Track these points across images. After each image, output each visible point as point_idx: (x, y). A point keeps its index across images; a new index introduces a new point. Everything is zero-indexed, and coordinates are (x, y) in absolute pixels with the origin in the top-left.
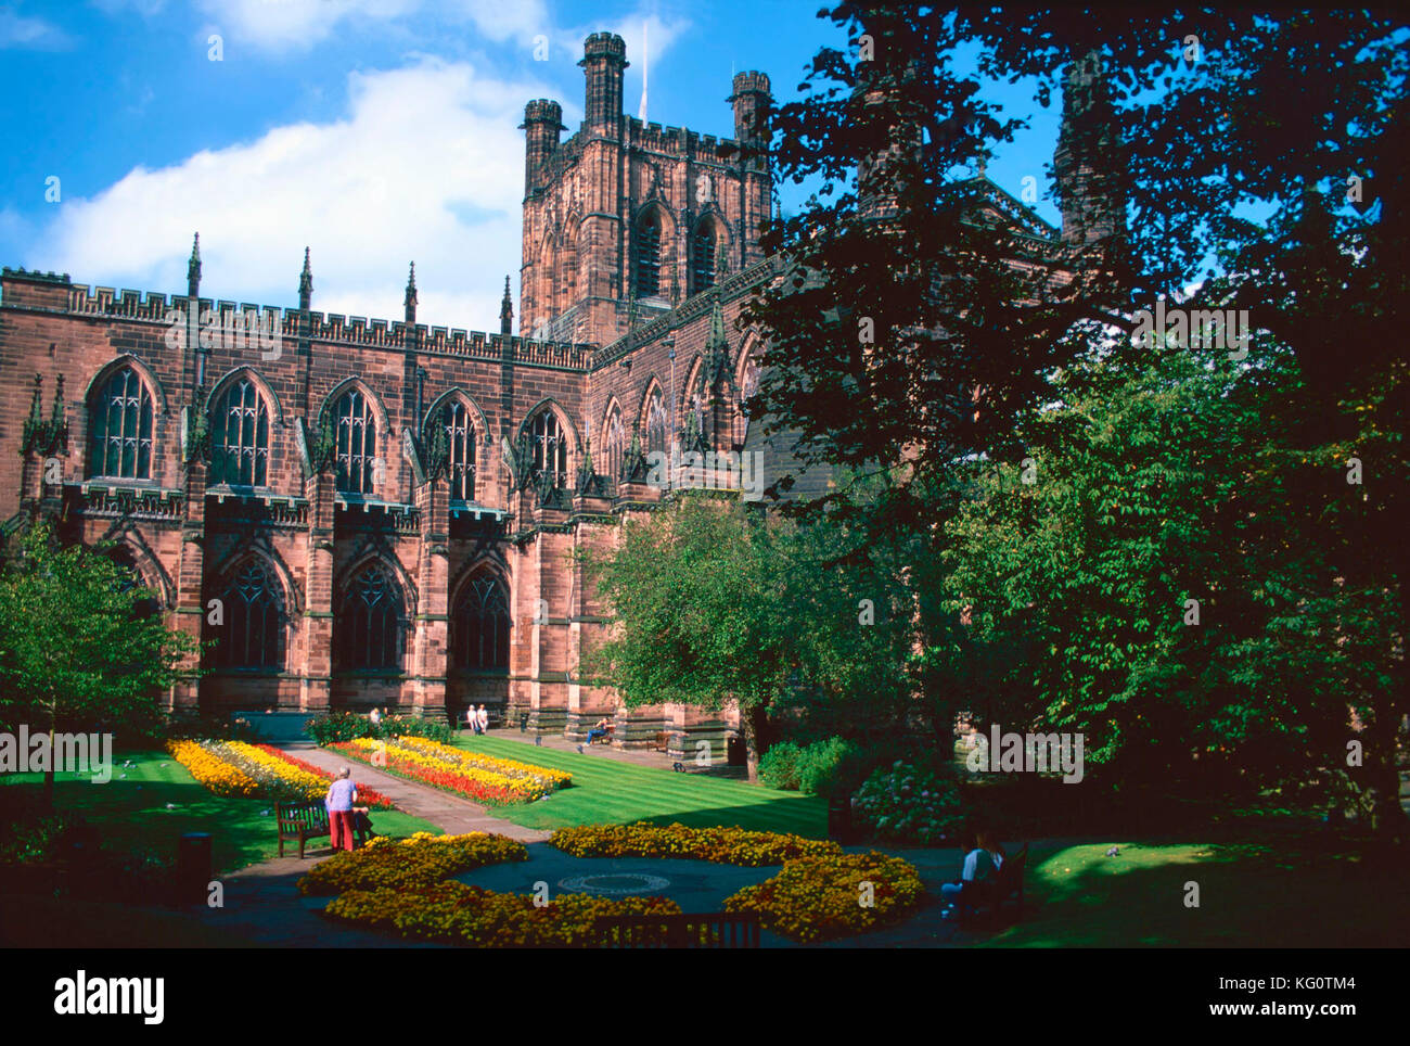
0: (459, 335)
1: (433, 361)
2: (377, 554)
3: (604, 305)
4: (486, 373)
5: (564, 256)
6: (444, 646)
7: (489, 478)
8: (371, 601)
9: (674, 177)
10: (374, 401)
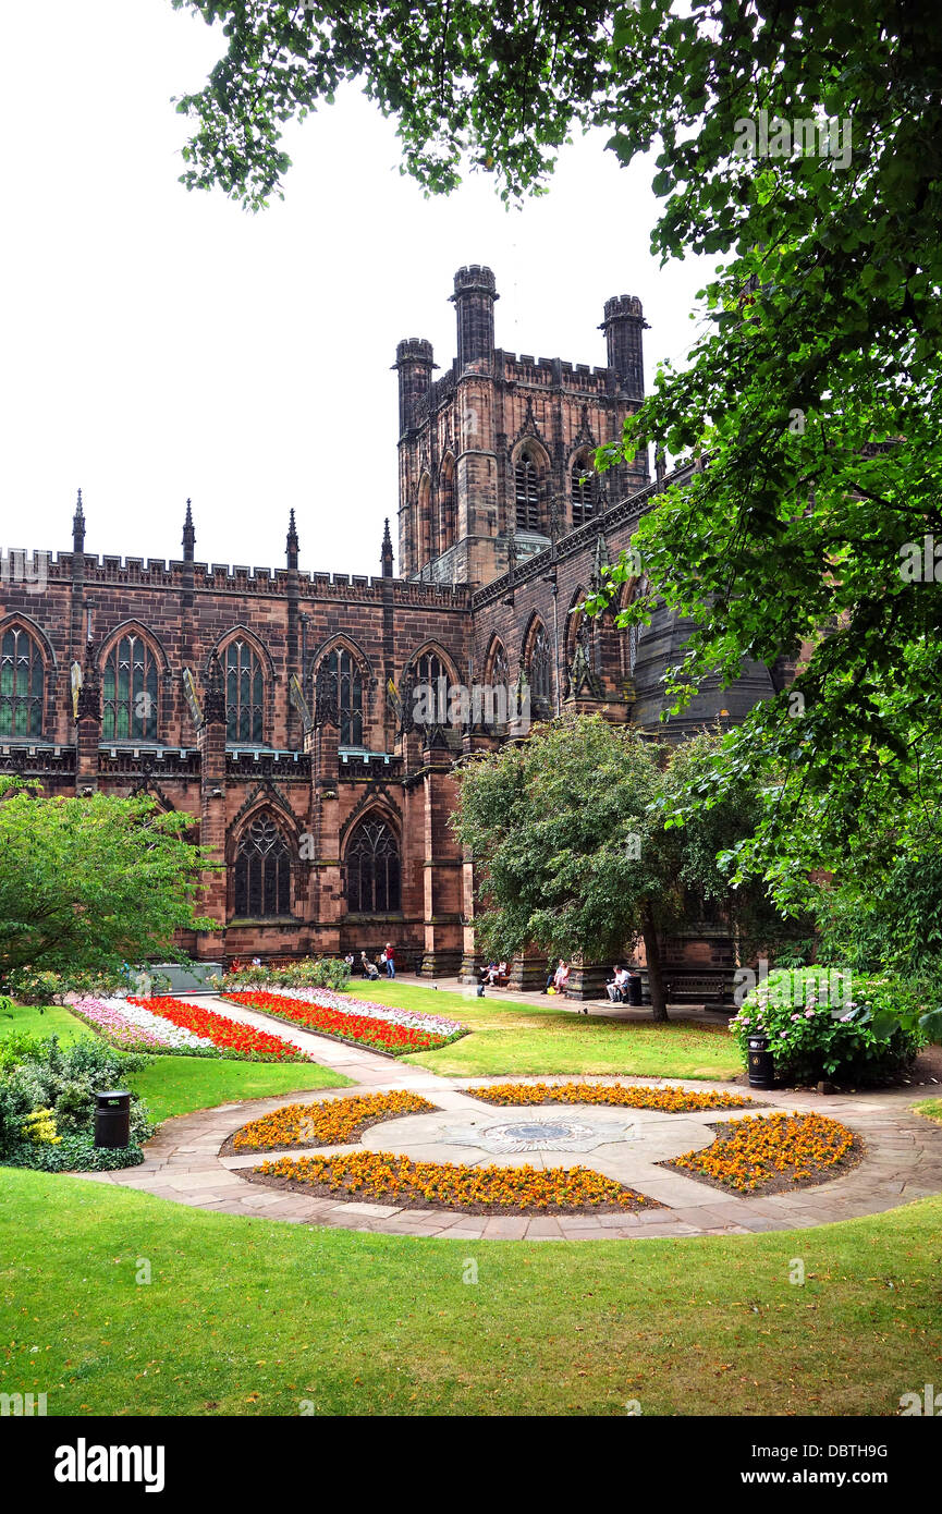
0: (341, 580)
1: (316, 607)
2: (268, 802)
3: (482, 544)
4: (369, 617)
5: (441, 496)
6: (337, 891)
7: (376, 722)
8: (263, 849)
9: (548, 410)
10: (259, 650)
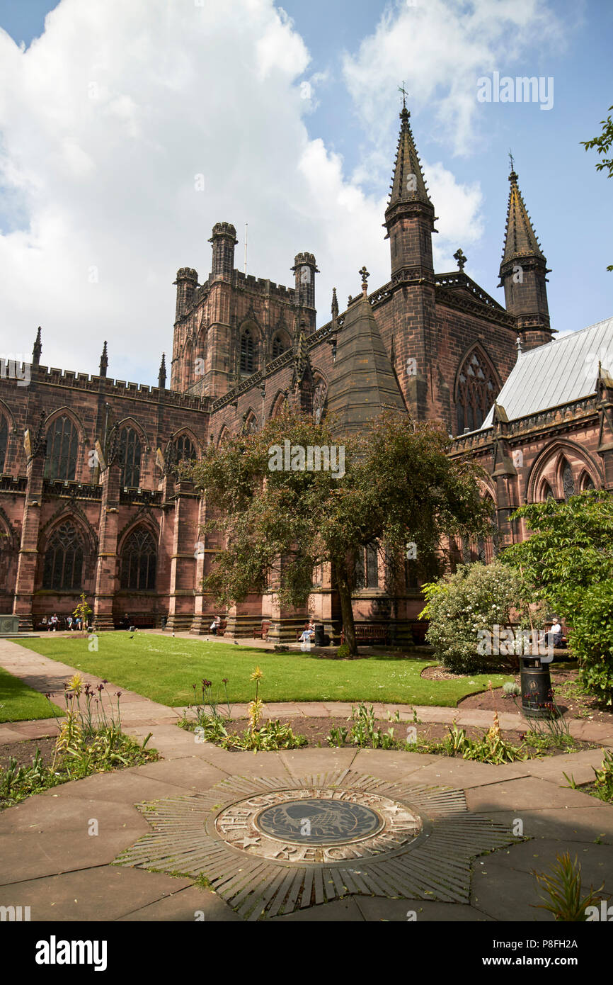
0: (133, 387)
1: (116, 401)
2: (72, 514)
3: (220, 376)
4: (149, 410)
5: (197, 352)
6: (113, 573)
7: (148, 473)
8: (66, 545)
9: (262, 307)
10: (77, 423)
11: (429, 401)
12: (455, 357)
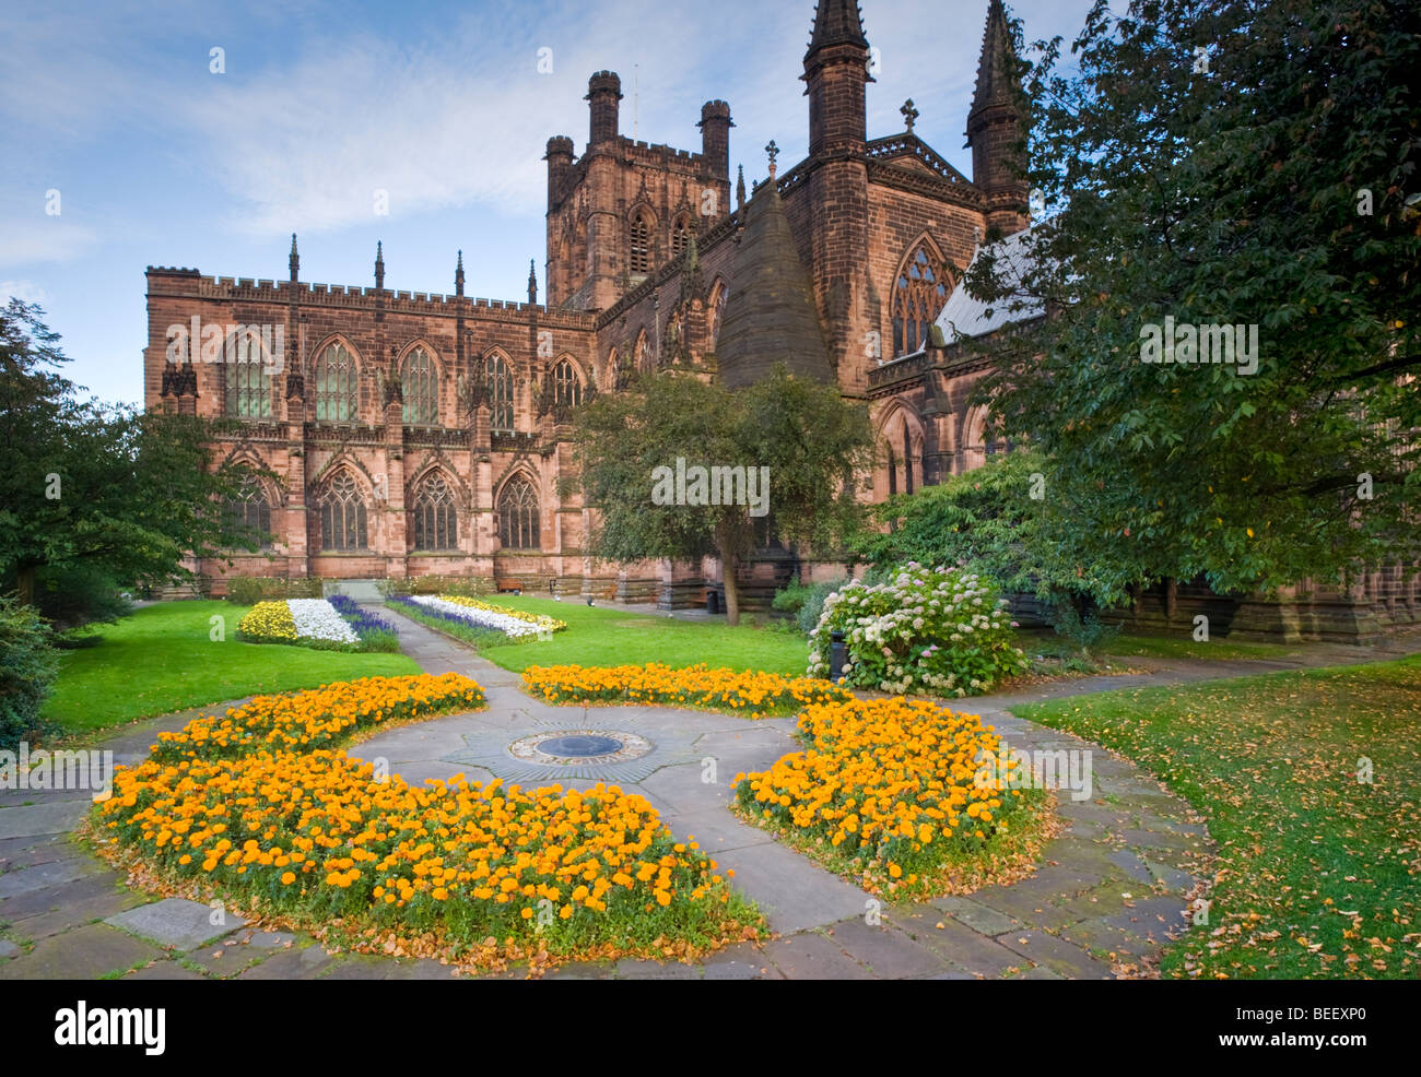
0: (497, 305)
1: (479, 324)
2: (438, 465)
3: (605, 280)
4: (518, 332)
5: (576, 249)
6: (491, 531)
7: (524, 411)
8: (436, 500)
9: (657, 184)
10: (435, 355)
11: (852, 318)
12: (894, 255)
